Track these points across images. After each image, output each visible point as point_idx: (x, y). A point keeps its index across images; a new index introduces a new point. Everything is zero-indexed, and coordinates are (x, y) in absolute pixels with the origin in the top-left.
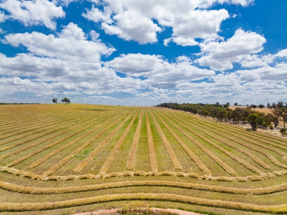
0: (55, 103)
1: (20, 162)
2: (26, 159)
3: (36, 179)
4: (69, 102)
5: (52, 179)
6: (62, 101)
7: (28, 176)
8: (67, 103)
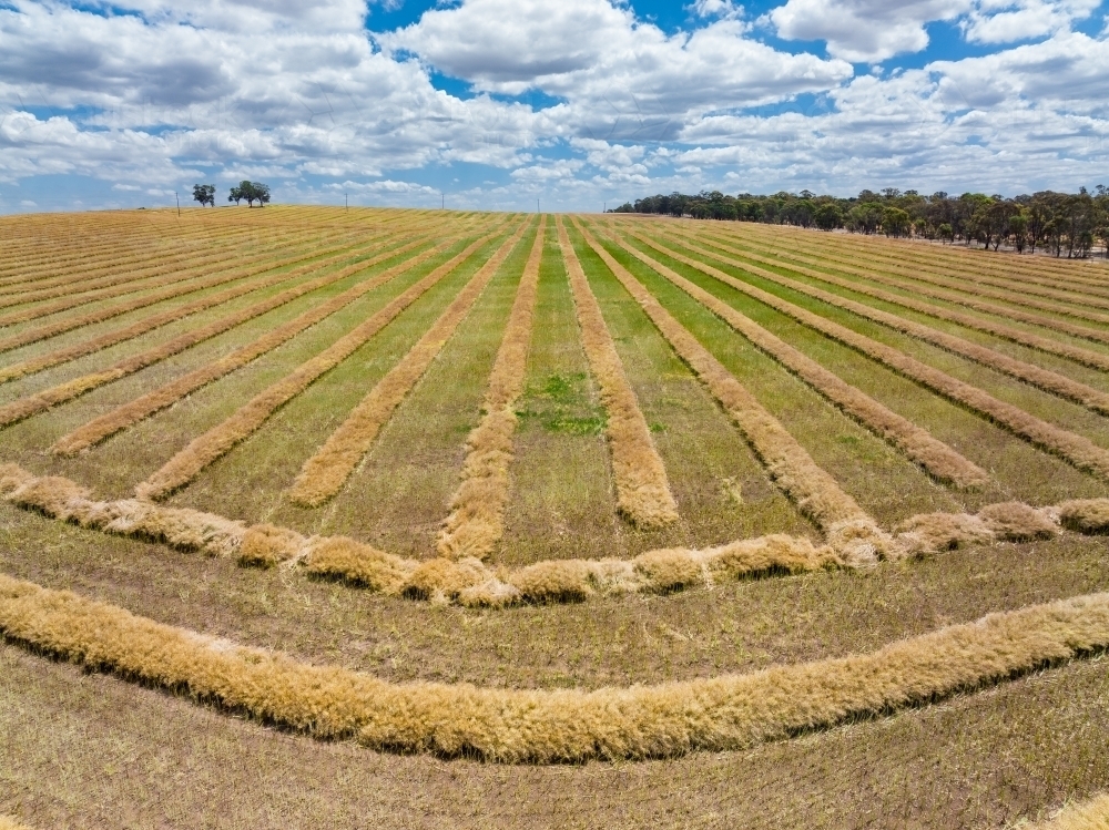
0: (208, 205)
1: (212, 463)
2: (235, 444)
3: (413, 593)
4: (266, 199)
5: (549, 593)
6: (230, 199)
7: (340, 567)
8: (256, 203)
